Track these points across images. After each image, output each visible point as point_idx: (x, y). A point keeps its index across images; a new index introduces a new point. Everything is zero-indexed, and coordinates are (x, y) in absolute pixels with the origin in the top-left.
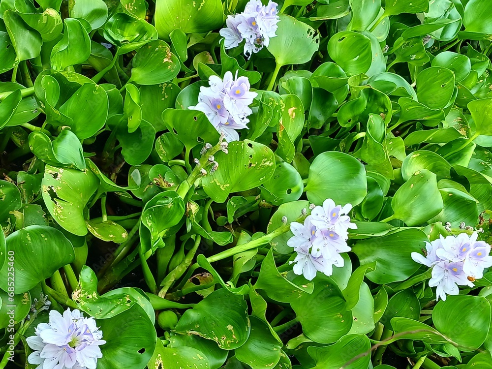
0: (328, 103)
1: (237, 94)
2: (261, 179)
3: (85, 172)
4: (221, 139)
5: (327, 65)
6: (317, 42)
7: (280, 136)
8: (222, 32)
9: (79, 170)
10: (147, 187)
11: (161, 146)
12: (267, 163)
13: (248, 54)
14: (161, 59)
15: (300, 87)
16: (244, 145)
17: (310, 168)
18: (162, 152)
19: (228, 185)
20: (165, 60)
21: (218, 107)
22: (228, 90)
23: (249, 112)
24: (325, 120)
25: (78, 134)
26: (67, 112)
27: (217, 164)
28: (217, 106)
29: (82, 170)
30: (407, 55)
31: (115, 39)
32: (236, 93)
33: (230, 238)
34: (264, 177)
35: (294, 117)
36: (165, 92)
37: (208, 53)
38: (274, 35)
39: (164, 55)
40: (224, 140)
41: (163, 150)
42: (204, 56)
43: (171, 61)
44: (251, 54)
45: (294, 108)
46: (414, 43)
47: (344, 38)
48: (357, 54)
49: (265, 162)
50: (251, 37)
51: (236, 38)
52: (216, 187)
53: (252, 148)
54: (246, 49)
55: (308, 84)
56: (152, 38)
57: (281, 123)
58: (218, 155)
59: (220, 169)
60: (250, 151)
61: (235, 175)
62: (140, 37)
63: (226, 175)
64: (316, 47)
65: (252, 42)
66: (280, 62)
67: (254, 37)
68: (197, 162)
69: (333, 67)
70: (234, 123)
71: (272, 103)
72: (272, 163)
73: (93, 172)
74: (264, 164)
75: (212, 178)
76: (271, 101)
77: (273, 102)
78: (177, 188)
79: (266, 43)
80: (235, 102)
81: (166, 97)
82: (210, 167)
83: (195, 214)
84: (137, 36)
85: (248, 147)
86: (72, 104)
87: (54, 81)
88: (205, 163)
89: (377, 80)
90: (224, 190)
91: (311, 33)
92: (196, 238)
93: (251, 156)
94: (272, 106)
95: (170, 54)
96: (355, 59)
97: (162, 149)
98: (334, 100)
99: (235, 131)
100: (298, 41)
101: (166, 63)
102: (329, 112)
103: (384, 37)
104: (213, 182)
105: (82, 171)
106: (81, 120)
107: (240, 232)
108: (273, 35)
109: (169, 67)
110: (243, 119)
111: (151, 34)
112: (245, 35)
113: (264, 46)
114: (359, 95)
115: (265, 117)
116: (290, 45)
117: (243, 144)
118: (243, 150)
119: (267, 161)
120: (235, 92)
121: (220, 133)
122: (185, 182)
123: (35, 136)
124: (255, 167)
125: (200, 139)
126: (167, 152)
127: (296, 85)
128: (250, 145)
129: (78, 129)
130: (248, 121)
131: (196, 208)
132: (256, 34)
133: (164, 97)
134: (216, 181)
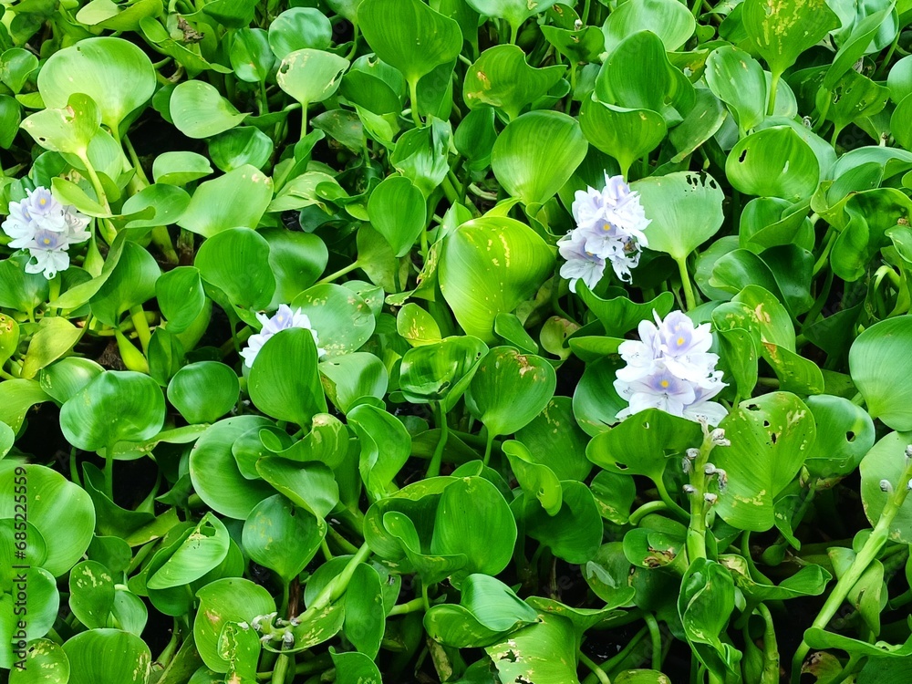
0: (795, 263)
1: (681, 346)
2: (802, 448)
3: (541, 621)
4: (705, 428)
5: (750, 209)
6: (714, 186)
7: (777, 361)
8: (565, 272)
9: (534, 624)
10: (630, 581)
11: (601, 503)
12: (797, 417)
13: (626, 276)
14: (515, 374)
15: (739, 268)
16: (744, 414)
17: (853, 378)
18: (611, 511)
19: (763, 493)
20: (522, 371)
21: (665, 384)
22: (664, 348)
23: (714, 359)
24: (807, 290)
25: (488, 571)
26: (448, 548)
27: (722, 472)
28: (663, 384)
29: (536, 620)
30: (850, 108)
31: (427, 393)
32: (679, 344)
33: (820, 572)
34: (805, 441)
35: (769, 320)
36: (551, 419)
37: (556, 318)
38: (647, 222)
39: (516, 365)
40: (711, 429)
41: (609, 507)
42: (553, 327)
43: (531, 368)
44: (629, 273)
45: (759, 307)
46: (848, 84)
47: (745, 152)
48: (782, 161)
49: (791, 418)
50: (614, 248)
51: (591, 266)
52: (746, 509)
53: (758, 409)
54: (620, 270)
55: (748, 256)
56: (479, 354)
57: (765, 341)
58: (714, 456)
59: (732, 475)
60: (757, 417)
61: (762, 468)
62: (461, 364)
63: (749, 478)
64: (719, 195)
65: (622, 255)
66: (680, 255)
67: (620, 246)
68: (690, 489)
69: (762, 204)
70: (703, 391)
71: (734, 323)
72: (803, 412)
73: (551, 613)
74: (793, 421)
75: (730, 499)
76: (730, 320)
77: (734, 319)
78: (685, 552)
79: (643, 241)
80: (688, 358)
81: (557, 424)
82: (714, 482)
83: (746, 573)
84: (455, 367)
85: (751, 413)
86: (446, 532)
87: (397, 515)
88: (702, 482)
89: (838, 176)
90: (761, 504)
91: (695, 181)
92: (758, 609)
93: (766, 424)
94: (736, 325)
95: (524, 359)
96: (786, 170)
97: (606, 507)
98: (802, 251)
99: (711, 403)
100: (684, 204)
101: (527, 375)
102: (805, 275)
103: (792, 107)
104: (735, 503)
105: (536, 623)
106: (475, 547)
107: (826, 553)
108: (645, 223)
109: (535, 377)
110: (711, 375)
111: (475, 349)
112: (604, 253)
113: (642, 248)
114: (847, 217)
115: (739, 350)
116: (675, 219)
117: (741, 413)
118: (748, 423)
119: (794, 413)
120: (675, 343)
121: (697, 421)
122: (690, 532)
123: (433, 617)
124: (782, 436)
125: (669, 452)
126: (617, 506)
127: (731, 270)
128: (752, 407)
129: (480, 562)
130: (720, 374)
131: (739, 563)
132: (620, 240)
133: (556, 427)
134: (740, 499)
